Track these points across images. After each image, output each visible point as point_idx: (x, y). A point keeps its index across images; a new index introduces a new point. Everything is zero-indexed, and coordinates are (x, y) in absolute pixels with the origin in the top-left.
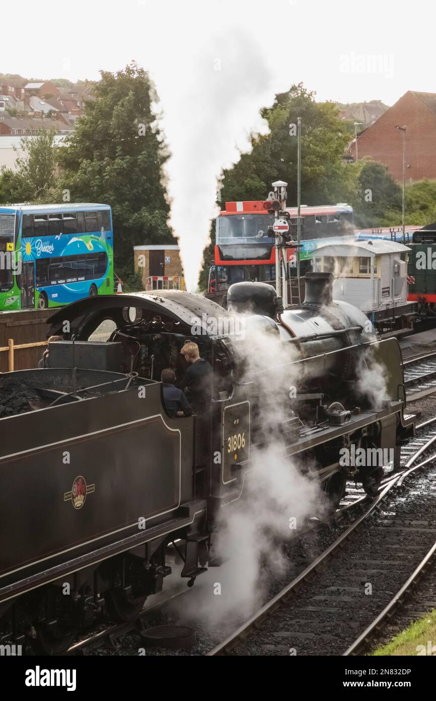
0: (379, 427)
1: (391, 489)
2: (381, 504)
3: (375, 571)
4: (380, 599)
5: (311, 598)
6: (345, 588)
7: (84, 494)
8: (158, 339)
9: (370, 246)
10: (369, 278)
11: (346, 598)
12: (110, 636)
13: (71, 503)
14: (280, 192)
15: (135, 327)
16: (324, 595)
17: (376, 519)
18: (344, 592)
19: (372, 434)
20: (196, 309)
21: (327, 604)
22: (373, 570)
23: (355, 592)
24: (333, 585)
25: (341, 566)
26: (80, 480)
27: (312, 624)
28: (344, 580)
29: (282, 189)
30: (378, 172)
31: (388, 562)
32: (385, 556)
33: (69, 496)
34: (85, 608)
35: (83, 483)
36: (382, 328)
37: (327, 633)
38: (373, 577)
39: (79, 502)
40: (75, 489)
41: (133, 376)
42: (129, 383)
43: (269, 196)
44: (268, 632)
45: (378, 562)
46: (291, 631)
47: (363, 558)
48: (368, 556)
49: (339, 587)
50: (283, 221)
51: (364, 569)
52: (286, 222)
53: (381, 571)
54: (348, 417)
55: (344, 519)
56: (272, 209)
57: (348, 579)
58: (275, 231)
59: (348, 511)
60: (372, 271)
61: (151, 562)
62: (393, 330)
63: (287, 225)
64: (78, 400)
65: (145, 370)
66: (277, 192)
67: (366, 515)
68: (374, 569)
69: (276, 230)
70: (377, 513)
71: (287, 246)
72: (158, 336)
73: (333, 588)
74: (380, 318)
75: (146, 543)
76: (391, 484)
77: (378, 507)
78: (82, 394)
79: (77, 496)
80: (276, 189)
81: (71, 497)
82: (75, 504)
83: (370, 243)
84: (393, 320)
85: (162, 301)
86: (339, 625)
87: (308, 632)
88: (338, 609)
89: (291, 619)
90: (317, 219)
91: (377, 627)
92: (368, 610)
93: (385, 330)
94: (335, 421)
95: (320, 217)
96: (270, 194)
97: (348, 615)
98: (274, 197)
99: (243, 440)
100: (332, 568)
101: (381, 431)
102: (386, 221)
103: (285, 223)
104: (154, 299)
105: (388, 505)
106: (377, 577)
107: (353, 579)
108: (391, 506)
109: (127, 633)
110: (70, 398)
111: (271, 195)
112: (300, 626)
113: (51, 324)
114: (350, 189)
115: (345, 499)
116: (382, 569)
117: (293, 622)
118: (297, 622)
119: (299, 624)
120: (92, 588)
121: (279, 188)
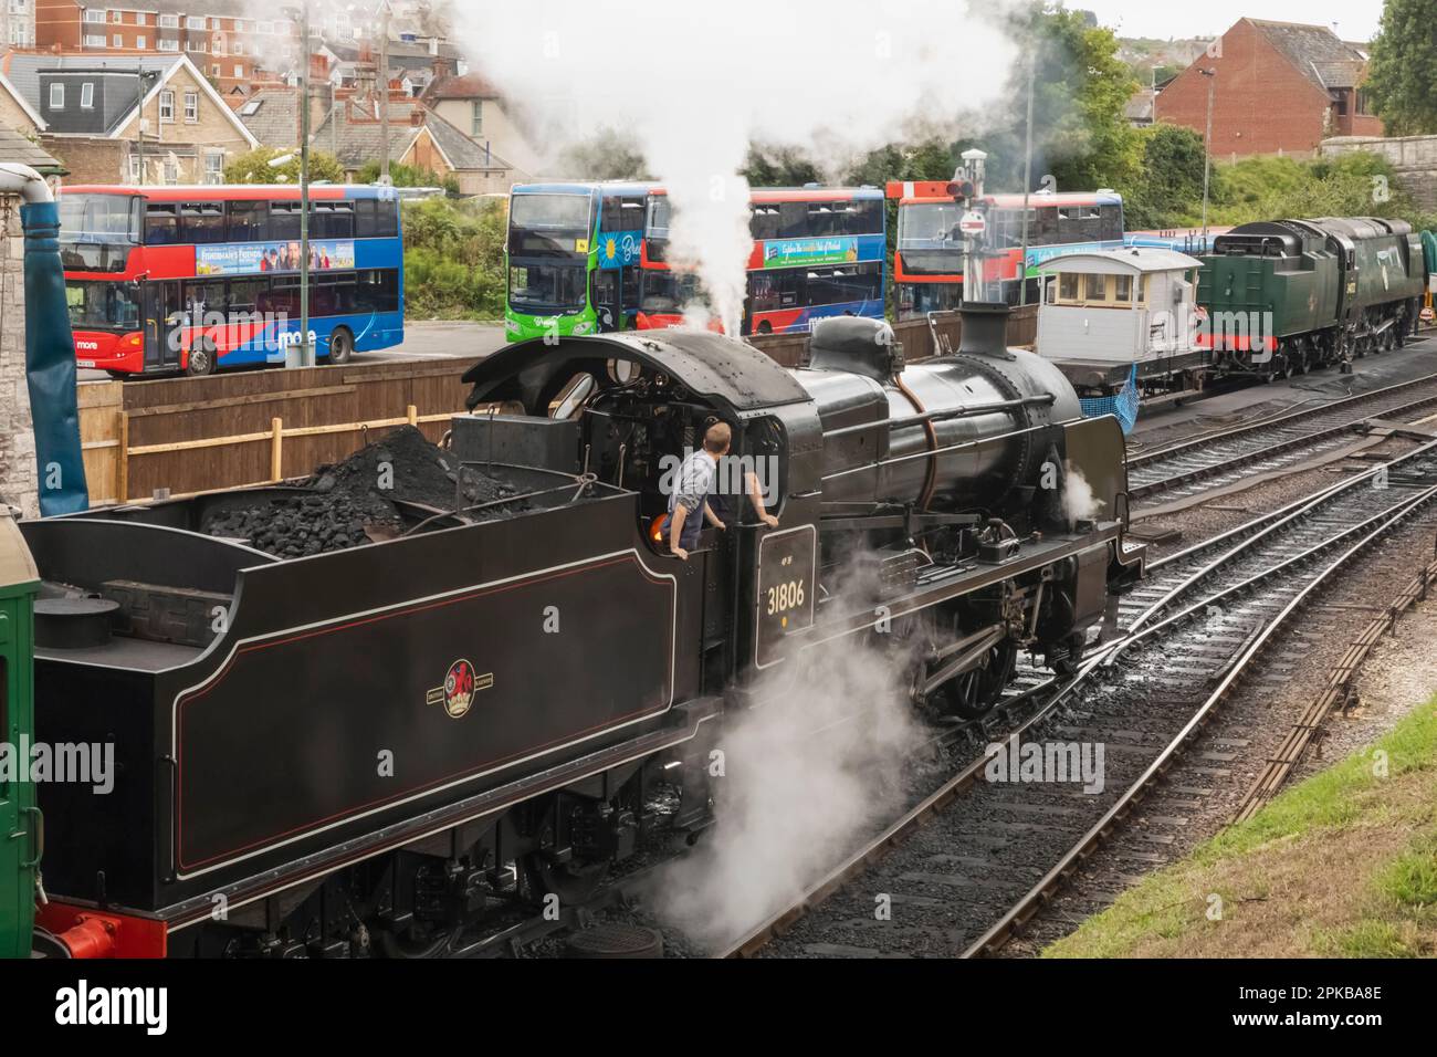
0: (1074, 568)
1: (1092, 671)
2: (1070, 697)
3: (1023, 826)
4: (1016, 885)
5: (896, 876)
6: (961, 858)
7: (470, 691)
8: (662, 414)
9: (1134, 257)
10: (1130, 309)
11: (958, 880)
12: (513, 942)
13: (441, 709)
14: (974, 168)
15: (628, 391)
16: (921, 871)
17: (1053, 725)
18: (958, 866)
19: (1061, 578)
20: (721, 364)
21: (920, 891)
22: (1023, 825)
23: (977, 867)
24: (942, 852)
25: (968, 814)
26: (463, 666)
27: (880, 930)
28: (965, 842)
29: (978, 164)
30: (1181, 142)
31: (1049, 810)
32: (1050, 797)
33: (440, 694)
34: (468, 890)
35: (468, 671)
36: (1153, 389)
37: (902, 950)
38: (1017, 837)
39: (459, 705)
40: (451, 682)
41: (589, 481)
42: (579, 493)
43: (956, 174)
44: (798, 943)
45: (1034, 809)
46: (840, 944)
47: (1011, 801)
48: (1020, 795)
49: (951, 857)
50: (976, 214)
51: (1007, 822)
52: (981, 215)
53: (1036, 827)
54: (1015, 548)
55: (999, 723)
56: (960, 194)
57: (974, 840)
58: (963, 230)
59: (1008, 710)
60: (1136, 297)
61: (613, 804)
62: (1168, 393)
63: (983, 220)
64: (463, 524)
65: (639, 466)
66: (969, 167)
67: (1035, 719)
68: (1023, 822)
69: (965, 230)
70: (1059, 714)
71: (981, 256)
72: (662, 409)
73: (941, 858)
74: (1148, 373)
75: (605, 773)
76: (1094, 661)
77: (1063, 703)
78: (474, 514)
79: (456, 695)
80: (967, 163)
81: (441, 697)
82: (451, 710)
83: (1135, 253)
84: (1168, 377)
85: (657, 349)
86: (928, 935)
87: (869, 947)
88: (936, 900)
89: (848, 917)
90: (1062, 212)
91: (988, 946)
92: (988, 905)
93: (1157, 391)
94: (990, 556)
95: (1067, 210)
96: (957, 170)
97: (950, 914)
98: (963, 175)
99: (801, 592)
100: (949, 819)
101: (1076, 574)
102: (1189, 219)
103: (979, 218)
104: (645, 345)
105: (1082, 699)
106: (1025, 838)
107: (980, 840)
108: (1088, 700)
109: (549, 935)
110: (449, 521)
111: (960, 172)
112: (858, 933)
113: (473, 384)
114: (1131, 164)
115: (1013, 685)
116: (1038, 822)
117: (849, 924)
118: (856, 925)
119: (857, 928)
120: (492, 852)
121: (973, 161)
